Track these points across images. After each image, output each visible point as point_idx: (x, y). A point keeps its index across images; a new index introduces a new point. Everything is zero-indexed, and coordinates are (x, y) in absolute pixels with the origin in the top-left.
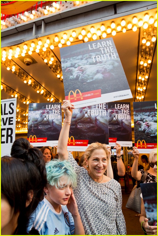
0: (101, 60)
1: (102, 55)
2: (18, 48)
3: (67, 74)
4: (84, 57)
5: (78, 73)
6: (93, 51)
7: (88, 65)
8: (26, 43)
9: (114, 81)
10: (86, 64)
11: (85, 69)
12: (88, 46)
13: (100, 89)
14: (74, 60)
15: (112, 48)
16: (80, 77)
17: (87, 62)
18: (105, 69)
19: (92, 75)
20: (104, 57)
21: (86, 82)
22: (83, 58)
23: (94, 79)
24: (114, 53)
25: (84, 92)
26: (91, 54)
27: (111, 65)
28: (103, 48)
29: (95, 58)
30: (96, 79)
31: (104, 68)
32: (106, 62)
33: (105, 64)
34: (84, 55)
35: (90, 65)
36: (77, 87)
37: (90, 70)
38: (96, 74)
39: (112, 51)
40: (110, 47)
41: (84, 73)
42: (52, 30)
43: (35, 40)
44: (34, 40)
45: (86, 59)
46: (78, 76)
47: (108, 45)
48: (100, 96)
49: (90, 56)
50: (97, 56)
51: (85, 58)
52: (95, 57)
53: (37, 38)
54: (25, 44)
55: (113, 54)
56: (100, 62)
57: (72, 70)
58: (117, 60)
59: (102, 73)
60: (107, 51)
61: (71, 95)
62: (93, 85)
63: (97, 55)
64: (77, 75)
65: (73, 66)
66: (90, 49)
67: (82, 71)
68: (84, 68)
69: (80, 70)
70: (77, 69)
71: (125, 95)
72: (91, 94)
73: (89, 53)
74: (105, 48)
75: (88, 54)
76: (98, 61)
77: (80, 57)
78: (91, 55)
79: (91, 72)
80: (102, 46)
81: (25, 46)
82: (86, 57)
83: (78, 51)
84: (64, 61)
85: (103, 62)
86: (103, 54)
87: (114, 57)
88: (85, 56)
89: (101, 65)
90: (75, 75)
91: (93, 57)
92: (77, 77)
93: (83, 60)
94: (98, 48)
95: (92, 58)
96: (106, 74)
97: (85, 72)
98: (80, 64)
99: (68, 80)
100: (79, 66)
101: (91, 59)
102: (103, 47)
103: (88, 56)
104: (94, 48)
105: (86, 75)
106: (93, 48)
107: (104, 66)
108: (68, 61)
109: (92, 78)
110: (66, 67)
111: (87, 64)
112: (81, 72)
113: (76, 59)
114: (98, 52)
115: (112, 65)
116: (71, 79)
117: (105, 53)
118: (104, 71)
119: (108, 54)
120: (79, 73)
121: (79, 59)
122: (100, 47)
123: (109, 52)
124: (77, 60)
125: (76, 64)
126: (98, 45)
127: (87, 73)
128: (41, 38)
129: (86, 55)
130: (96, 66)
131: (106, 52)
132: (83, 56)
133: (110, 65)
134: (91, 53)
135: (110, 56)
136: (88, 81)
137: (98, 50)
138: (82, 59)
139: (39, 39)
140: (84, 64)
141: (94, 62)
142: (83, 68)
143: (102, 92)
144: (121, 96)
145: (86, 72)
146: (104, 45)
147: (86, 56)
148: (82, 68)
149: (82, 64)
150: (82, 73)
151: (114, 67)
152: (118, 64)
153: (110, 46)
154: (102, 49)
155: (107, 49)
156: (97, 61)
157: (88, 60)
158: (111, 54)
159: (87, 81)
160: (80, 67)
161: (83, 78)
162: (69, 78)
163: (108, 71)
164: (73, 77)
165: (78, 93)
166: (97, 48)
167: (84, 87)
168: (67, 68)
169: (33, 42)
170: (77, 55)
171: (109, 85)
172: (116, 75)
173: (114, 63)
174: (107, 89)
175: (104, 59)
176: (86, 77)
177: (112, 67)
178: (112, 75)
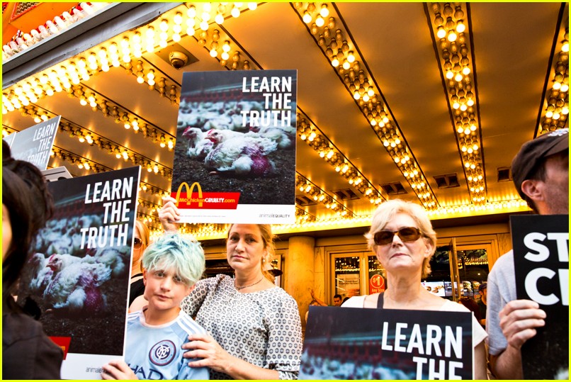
0: (257, 125)
1: (263, 112)
3: (184, 142)
4: (227, 109)
5: (206, 144)
6: (250, 97)
7: (230, 131)
9: (270, 180)
10: (226, 127)
11: (222, 137)
12: (242, 81)
13: (239, 191)
14: (205, 110)
15: (289, 98)
16: (209, 155)
17: (230, 123)
18: (261, 148)
19: (231, 157)
20: (266, 117)
21: (215, 170)
22: (225, 110)
23: (233, 167)
24: (289, 112)
25: (207, 191)
26: (242, 103)
27: (275, 141)
28: (270, 95)
29: (248, 115)
30: (236, 168)
31: (260, 145)
32: (266, 132)
33: (263, 136)
34: (227, 102)
35: (234, 130)
36: (197, 176)
37: (233, 143)
38: (239, 156)
39: (286, 107)
40: (286, 95)
41: (218, 147)
45: (230, 114)
46: (205, 151)
47: (283, 90)
48: (235, 208)
49: (239, 109)
50: (252, 113)
51: (227, 112)
52: (248, 112)
55: (286, 115)
56: (256, 130)
57: (196, 134)
58: (289, 130)
59: (253, 157)
60: (277, 104)
61: (182, 191)
62: (228, 180)
63: (253, 109)
64: (203, 150)
65: (200, 124)
66: (245, 90)
67: (216, 142)
68: (221, 135)
69: (212, 140)
70: (206, 134)
71: (281, 216)
72: (220, 199)
73: (238, 100)
74: (275, 95)
75: (236, 103)
76: (251, 125)
77: (219, 105)
78: (241, 107)
79: (231, 150)
80: (270, 88)
82: (231, 110)
83: (219, 89)
84: (185, 108)
85: (261, 131)
86: (266, 110)
87: (286, 121)
88: (228, 106)
89: (255, 137)
90: (199, 147)
91: (244, 112)
92: (203, 154)
93: (223, 116)
94: (261, 91)
95: (242, 115)
96: (259, 161)
97: (220, 145)
98: (215, 123)
99: (183, 156)
100: (212, 127)
101: (240, 116)
102: (270, 92)
103: (235, 108)
104: (253, 90)
105: (219, 154)
106: (249, 87)
107: (260, 139)
108: (194, 110)
109: (230, 164)
110: (187, 123)
111: (228, 126)
112: (213, 143)
113: (210, 109)
114: (259, 101)
115: (277, 141)
116: (189, 155)
117: (270, 109)
118: (257, 153)
119: (276, 113)
120: (207, 146)
121: (215, 111)
122: (264, 91)
123: (280, 107)
124: (210, 111)
125: (206, 121)
126: (262, 84)
127: (222, 149)
129: (232, 103)
130: (245, 137)
131: (274, 107)
132: (224, 106)
133: (272, 140)
134: (245, 100)
135: (279, 117)
136: (221, 169)
137: (260, 97)
138: (221, 112)
140: (223, 127)
141: (244, 125)
142: (217, 136)
143: (240, 198)
144: (273, 216)
145: (221, 147)
146: (275, 87)
147: (232, 107)
148: (216, 134)
149: (219, 125)
150: (214, 148)
152: (289, 140)
153: (286, 91)
154: (267, 95)
155: (277, 98)
156: (249, 124)
157: (233, 117)
158: (283, 112)
159: (219, 167)
160: (214, 131)
161: (214, 158)
162: (186, 152)
163: (264, 154)
164: (194, 153)
165: (196, 189)
166: (259, 92)
167: (210, 180)
168: (188, 126)
170: (214, 98)
171: (259, 187)
172: (277, 167)
173: (281, 137)
174: (251, 196)
175: (266, 122)
176: (218, 158)
177: (275, 146)
178: (271, 165)
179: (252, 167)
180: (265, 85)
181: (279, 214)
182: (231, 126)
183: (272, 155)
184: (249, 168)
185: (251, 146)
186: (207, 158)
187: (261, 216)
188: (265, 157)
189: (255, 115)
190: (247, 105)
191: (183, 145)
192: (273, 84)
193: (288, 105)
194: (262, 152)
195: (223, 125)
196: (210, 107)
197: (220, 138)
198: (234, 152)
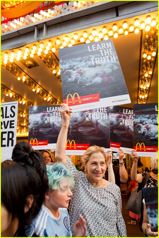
0: (100, 63)
1: (101, 58)
2: (20, 51)
3: (65, 77)
4: (83, 59)
5: (77, 75)
6: (93, 53)
7: (87, 68)
8: (27, 45)
9: (113, 85)
10: (85, 67)
11: (84, 71)
12: (87, 47)
13: (99, 93)
14: (72, 62)
15: (111, 50)
16: (79, 80)
17: (86, 65)
18: (104, 72)
19: (91, 79)
20: (103, 59)
21: (84, 85)
22: (82, 60)
23: (93, 83)
24: (114, 56)
25: (82, 96)
26: (90, 56)
27: (110, 69)
28: (103, 50)
30: (94, 83)
31: (104, 71)
32: (105, 65)
33: (104, 67)
34: (83, 56)
35: (89, 67)
36: (75, 90)
37: (89, 73)
38: (95, 77)
39: (111, 54)
40: (110, 50)
41: (83, 75)
42: (54, 33)
43: (37, 43)
44: (35, 43)
45: (86, 61)
46: (77, 79)
47: (108, 48)
48: (99, 101)
49: (89, 58)
50: (96, 59)
51: (84, 61)
52: (94, 59)
53: (38, 41)
54: (27, 47)
56: (100, 65)
57: (70, 72)
58: (116, 63)
59: (101, 77)
60: (107, 53)
61: (69, 98)
62: (92, 89)
63: (96, 57)
64: (76, 78)
65: (71, 68)
66: (89, 51)
67: (81, 74)
68: (83, 70)
69: (79, 73)
70: (75, 71)
71: (123, 100)
72: (90, 98)
73: (88, 55)
74: (105, 50)
75: (87, 56)
76: (97, 64)
77: (79, 59)
78: (90, 58)
79: (90, 76)
80: (102, 48)
81: (27, 48)
82: (85, 59)
83: (78, 52)
84: (63, 63)
85: (102, 65)
86: (102, 57)
87: (113, 60)
88: (83, 58)
89: (100, 68)
90: (73, 78)
91: (92, 59)
92: (76, 80)
93: (82, 63)
94: (97, 49)
95: (91, 60)
96: (105, 78)
97: (83, 74)
98: (79, 66)
99: (66, 83)
100: (78, 68)
101: (91, 61)
102: (102, 49)
103: (87, 58)
104: (94, 50)
105: (84, 78)
106: (92, 49)
107: (103, 69)
108: (67, 63)
110: (65, 68)
111: (85, 66)
112: (80, 74)
113: (75, 61)
114: (98, 54)
115: (111, 68)
116: (69, 82)
117: (104, 56)
118: (103, 75)
119: (107, 57)
120: (77, 76)
121: (78, 61)
122: (99, 49)
123: (109, 54)
125: (74, 66)
126: (98, 47)
127: (85, 76)
128: (43, 41)
129: (85, 57)
130: (95, 69)
131: (106, 55)
132: (82, 58)
133: (109, 68)
134: (91, 55)
135: (110, 58)
136: (87, 84)
137: (98, 52)
138: (81, 61)
139: (40, 42)
140: (83, 67)
141: (93, 64)
143: (100, 96)
144: (119, 101)
145: (85, 75)
146: (104, 47)
147: (86, 58)
148: (81, 70)
149: (81, 66)
150: (81, 76)
151: (113, 71)
152: (117, 67)
153: (110, 48)
154: (101, 51)
155: (106, 51)
156: (96, 63)
157: (87, 62)
158: (111, 56)
159: (86, 84)
160: (79, 69)
161: (82, 81)
162: (67, 80)
163: (107, 74)
164: (71, 80)
165: (76, 96)
166: (97, 50)
167: (82, 90)
168: (66, 70)
169: (34, 45)
170: (76, 56)
171: (108, 89)
172: (115, 79)
173: (113, 66)
174: (105, 94)
175: (104, 62)
176: (84, 80)
177: (111, 70)
178: (111, 79)
179: (102, 81)
180: (99, 47)
181: (122, 99)
182: (87, 66)
183: (111, 74)
184: (101, 82)
185: (99, 72)
186: (79, 81)
187: (113, 102)
188: (107, 76)
189: (97, 60)
190: (93, 57)
191: (65, 78)
192: (102, 46)
193: (112, 53)
194: (106, 74)
195: (83, 66)
196: (74, 60)
197: (83, 72)
198: (91, 76)
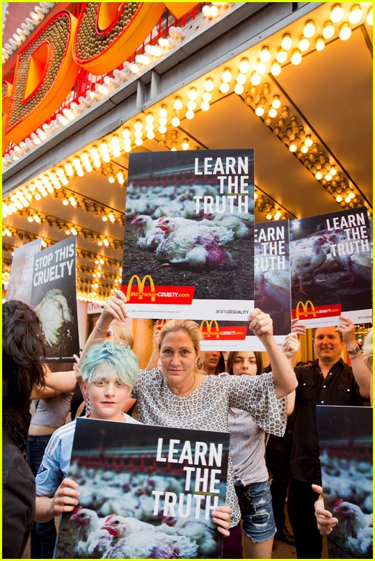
0: (212, 212)
1: (218, 197)
3: (133, 231)
4: (179, 194)
5: (157, 233)
6: (202, 180)
7: (182, 219)
9: (227, 273)
10: (177, 214)
11: (174, 226)
12: (194, 162)
13: (194, 285)
14: (154, 195)
15: (245, 181)
16: (160, 245)
17: (182, 210)
18: (216, 237)
20: (221, 202)
21: (168, 262)
22: (176, 195)
23: (187, 259)
24: (246, 197)
25: (159, 285)
26: (195, 187)
27: (231, 230)
28: (225, 178)
29: (202, 201)
30: (190, 259)
31: (215, 234)
32: (221, 219)
33: (218, 224)
34: (178, 186)
35: (187, 218)
36: (149, 268)
37: (185, 232)
38: (193, 246)
39: (243, 191)
40: (243, 178)
41: (170, 237)
45: (182, 200)
46: (156, 241)
47: (240, 172)
48: (190, 303)
49: (191, 194)
50: (206, 198)
51: (179, 197)
52: (201, 198)
55: (243, 200)
56: (210, 217)
57: (145, 222)
58: (247, 218)
59: (208, 248)
60: (233, 188)
61: (133, 284)
62: (182, 273)
63: (207, 194)
64: (154, 240)
65: (150, 211)
66: (197, 173)
67: (167, 231)
68: (173, 223)
69: (162, 228)
70: (156, 222)
71: (239, 312)
72: (174, 293)
73: (191, 184)
74: (230, 178)
75: (188, 187)
76: (205, 212)
77: (170, 190)
78: (193, 192)
79: (184, 240)
80: (225, 170)
82: (182, 195)
83: (170, 172)
84: (133, 194)
85: (215, 218)
86: (221, 195)
87: (243, 207)
88: (179, 190)
89: (209, 226)
90: (150, 236)
91: (198, 197)
92: (154, 245)
93: (175, 202)
94: (215, 173)
95: (195, 200)
96: (215, 252)
97: (171, 234)
98: (166, 210)
99: (133, 247)
100: (163, 215)
101: (193, 202)
102: (225, 175)
103: (187, 193)
104: (206, 172)
105: (172, 245)
107: (215, 228)
108: (143, 196)
110: (135, 210)
111: (180, 214)
112: (164, 232)
113: (160, 194)
114: (213, 185)
115: (234, 230)
116: (139, 246)
117: (226, 194)
118: (213, 243)
119: (232, 198)
120: (158, 235)
121: (165, 196)
122: (219, 173)
123: (236, 191)
124: (160, 197)
126: (216, 165)
127: (175, 239)
129: (184, 188)
130: (199, 225)
131: (230, 191)
132: (175, 190)
133: (229, 229)
134: (197, 184)
135: (236, 204)
136: (174, 261)
137: (214, 180)
138: (172, 197)
140: (175, 214)
141: (198, 212)
142: (169, 224)
143: (195, 293)
144: (230, 312)
145: (173, 237)
146: (230, 169)
147: (184, 192)
148: (168, 222)
149: (171, 212)
150: (165, 237)
151: (236, 237)
152: (247, 229)
153: (243, 173)
154: (222, 178)
156: (203, 210)
157: (185, 202)
158: (240, 197)
159: (172, 259)
160: (165, 219)
161: (166, 249)
162: (136, 242)
163: (220, 244)
164: (144, 243)
165: (147, 283)
166: (212, 175)
167: (162, 273)
168: (137, 213)
170: (164, 182)
171: (215, 281)
172: (234, 258)
173: (238, 225)
174: (206, 290)
175: (221, 209)
176: (171, 249)
177: (231, 236)
178: (227, 256)
179: (207, 258)
180: (219, 167)
181: (237, 310)
182: (183, 213)
183: (229, 245)
184: (204, 260)
185: (206, 235)
186: (159, 249)
187: (218, 312)
188: (221, 247)
189: (209, 201)
190: (200, 190)
191: (132, 234)
192: (228, 166)
193: (245, 189)
194: (218, 242)
195: (175, 212)
196: (160, 192)
197: (171, 227)
198: (187, 242)
